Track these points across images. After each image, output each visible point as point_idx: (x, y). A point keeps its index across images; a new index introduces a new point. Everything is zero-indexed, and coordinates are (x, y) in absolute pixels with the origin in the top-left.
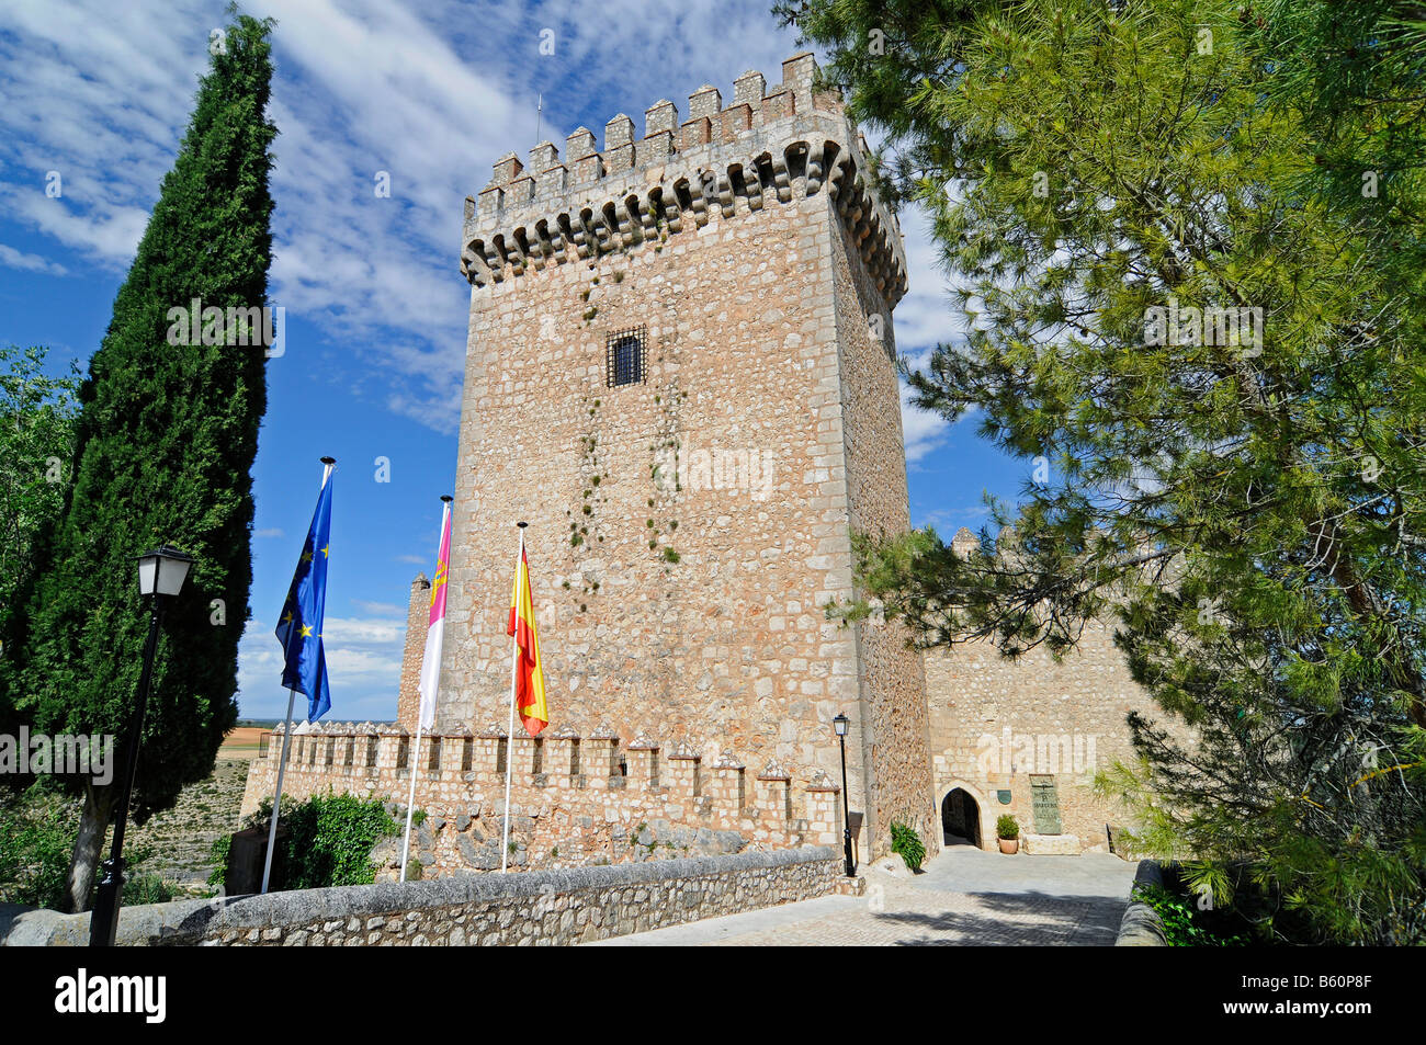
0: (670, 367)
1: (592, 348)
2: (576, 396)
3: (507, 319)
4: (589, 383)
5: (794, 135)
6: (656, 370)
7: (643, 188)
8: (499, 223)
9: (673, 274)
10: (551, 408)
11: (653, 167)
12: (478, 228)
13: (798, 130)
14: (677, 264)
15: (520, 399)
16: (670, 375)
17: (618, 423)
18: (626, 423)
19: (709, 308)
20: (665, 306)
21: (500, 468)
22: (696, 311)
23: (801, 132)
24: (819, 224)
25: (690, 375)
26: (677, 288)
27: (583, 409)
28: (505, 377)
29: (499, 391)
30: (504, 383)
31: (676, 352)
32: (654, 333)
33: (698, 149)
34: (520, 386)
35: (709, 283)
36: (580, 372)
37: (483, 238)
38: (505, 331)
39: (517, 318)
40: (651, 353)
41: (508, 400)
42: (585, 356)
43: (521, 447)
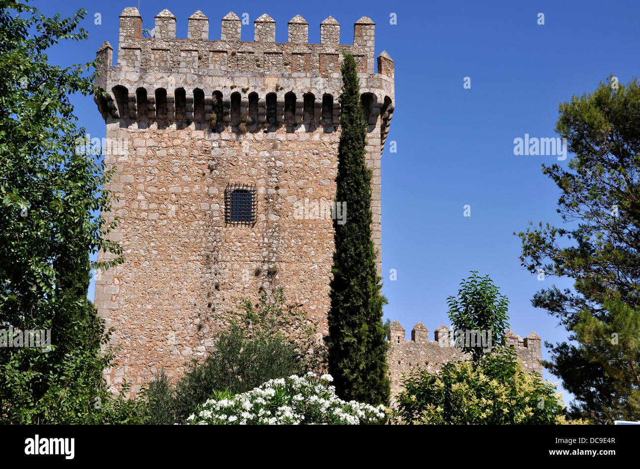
0: (273, 217)
1: (214, 191)
2: (201, 223)
3: (142, 151)
4: (211, 217)
5: (367, 87)
6: (262, 217)
7: (263, 90)
8: (141, 78)
9: (276, 153)
10: (180, 227)
11: (270, 76)
12: (122, 76)
13: (370, 84)
14: (279, 146)
15: (155, 216)
16: (273, 222)
17: (234, 248)
18: (240, 250)
19: (300, 183)
20: (270, 174)
21: (138, 264)
22: (292, 183)
23: (372, 87)
24: (375, 146)
25: (287, 225)
26: (279, 163)
27: (207, 234)
28: (140, 197)
29: (135, 205)
30: (140, 201)
31: (277, 207)
32: (261, 191)
33: (303, 75)
34: (153, 206)
35: (302, 166)
36: (204, 206)
37: (127, 86)
38: (140, 161)
39: (150, 153)
40: (260, 205)
41: (144, 215)
42: (208, 195)
43: (155, 252)
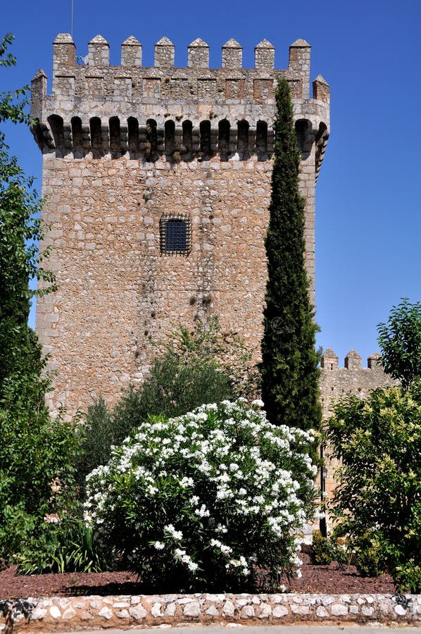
0: (208, 247)
1: (149, 220)
2: (137, 252)
3: (78, 181)
4: (147, 246)
5: (302, 113)
6: (197, 247)
7: (197, 118)
8: (75, 107)
9: (210, 182)
10: (116, 257)
11: (203, 103)
12: (57, 106)
13: (305, 110)
14: (213, 175)
15: (92, 246)
16: (207, 252)
17: (169, 277)
18: (175, 279)
19: (234, 212)
20: (204, 203)
21: (76, 293)
22: (226, 212)
23: (307, 113)
24: (309, 174)
25: (221, 255)
26: (213, 192)
27: (143, 263)
28: (77, 227)
29: (72, 235)
30: (77, 231)
31: (212, 236)
32: (196, 220)
33: (238, 101)
34: (90, 236)
35: (236, 195)
36: (140, 236)
37: (62, 115)
38: (76, 191)
39: (86, 182)
40: (194, 234)
41: (81, 245)
42: (143, 224)
43: (92, 281)
